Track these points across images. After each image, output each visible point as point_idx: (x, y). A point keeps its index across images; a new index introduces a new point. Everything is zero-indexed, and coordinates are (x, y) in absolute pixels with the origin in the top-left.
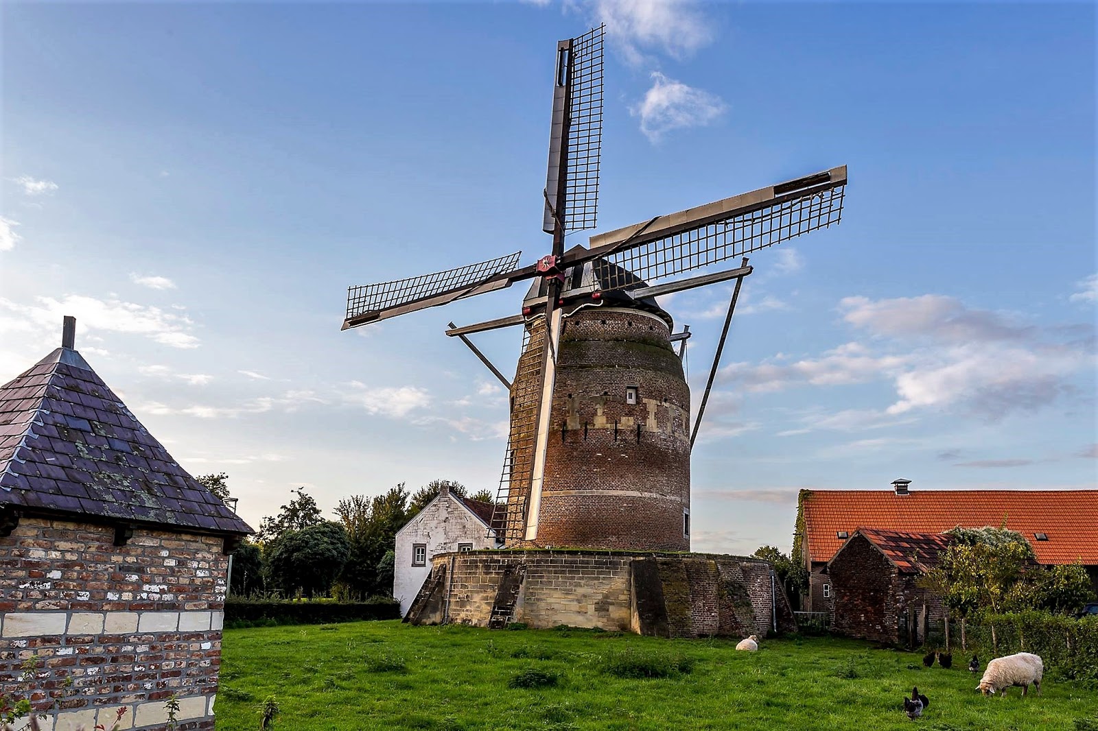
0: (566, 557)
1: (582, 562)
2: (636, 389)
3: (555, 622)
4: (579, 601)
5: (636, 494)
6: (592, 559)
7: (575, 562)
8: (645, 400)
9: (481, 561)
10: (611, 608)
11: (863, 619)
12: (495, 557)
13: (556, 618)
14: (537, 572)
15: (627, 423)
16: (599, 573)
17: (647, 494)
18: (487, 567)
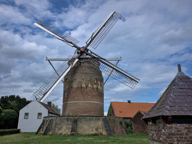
0: (89, 117)
1: (92, 118)
2: (96, 79)
3: (86, 133)
4: (91, 128)
5: (97, 102)
6: (94, 118)
7: (90, 119)
8: (98, 82)
9: (65, 118)
10: (99, 129)
11: (141, 130)
12: (70, 117)
13: (86, 132)
14: (81, 121)
15: (95, 86)
16: (96, 121)
17: (98, 102)
18: (68, 120)
